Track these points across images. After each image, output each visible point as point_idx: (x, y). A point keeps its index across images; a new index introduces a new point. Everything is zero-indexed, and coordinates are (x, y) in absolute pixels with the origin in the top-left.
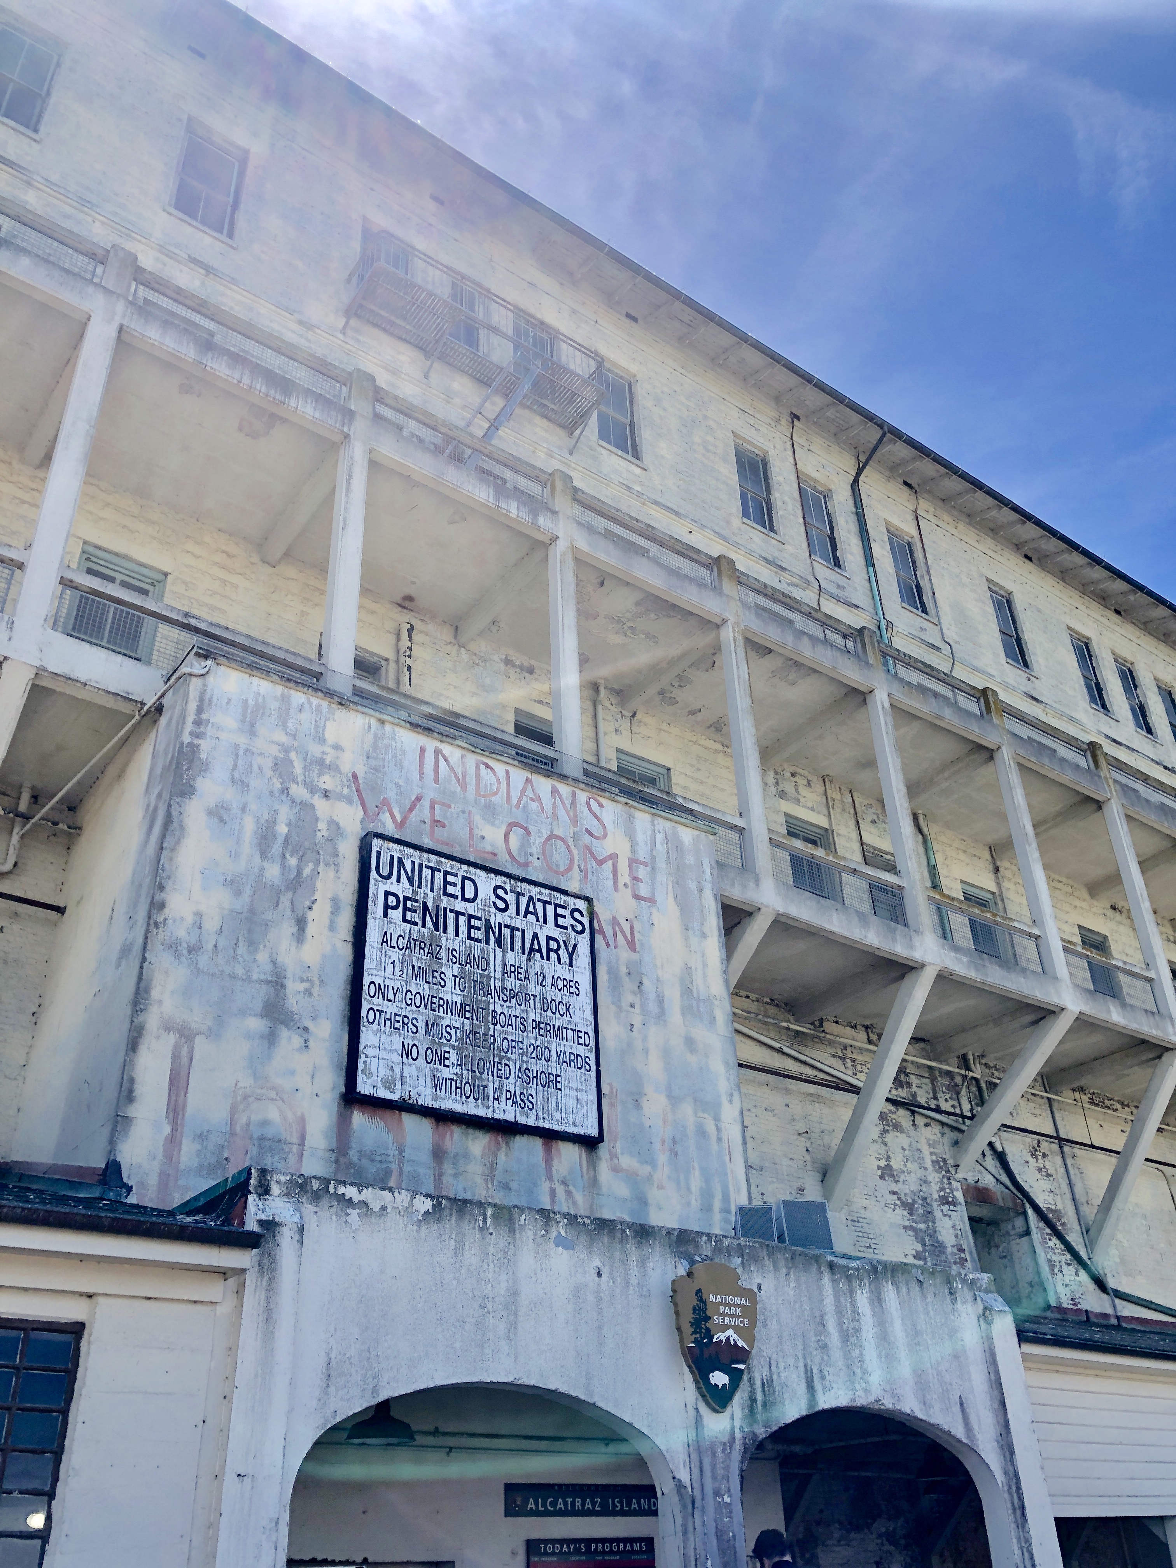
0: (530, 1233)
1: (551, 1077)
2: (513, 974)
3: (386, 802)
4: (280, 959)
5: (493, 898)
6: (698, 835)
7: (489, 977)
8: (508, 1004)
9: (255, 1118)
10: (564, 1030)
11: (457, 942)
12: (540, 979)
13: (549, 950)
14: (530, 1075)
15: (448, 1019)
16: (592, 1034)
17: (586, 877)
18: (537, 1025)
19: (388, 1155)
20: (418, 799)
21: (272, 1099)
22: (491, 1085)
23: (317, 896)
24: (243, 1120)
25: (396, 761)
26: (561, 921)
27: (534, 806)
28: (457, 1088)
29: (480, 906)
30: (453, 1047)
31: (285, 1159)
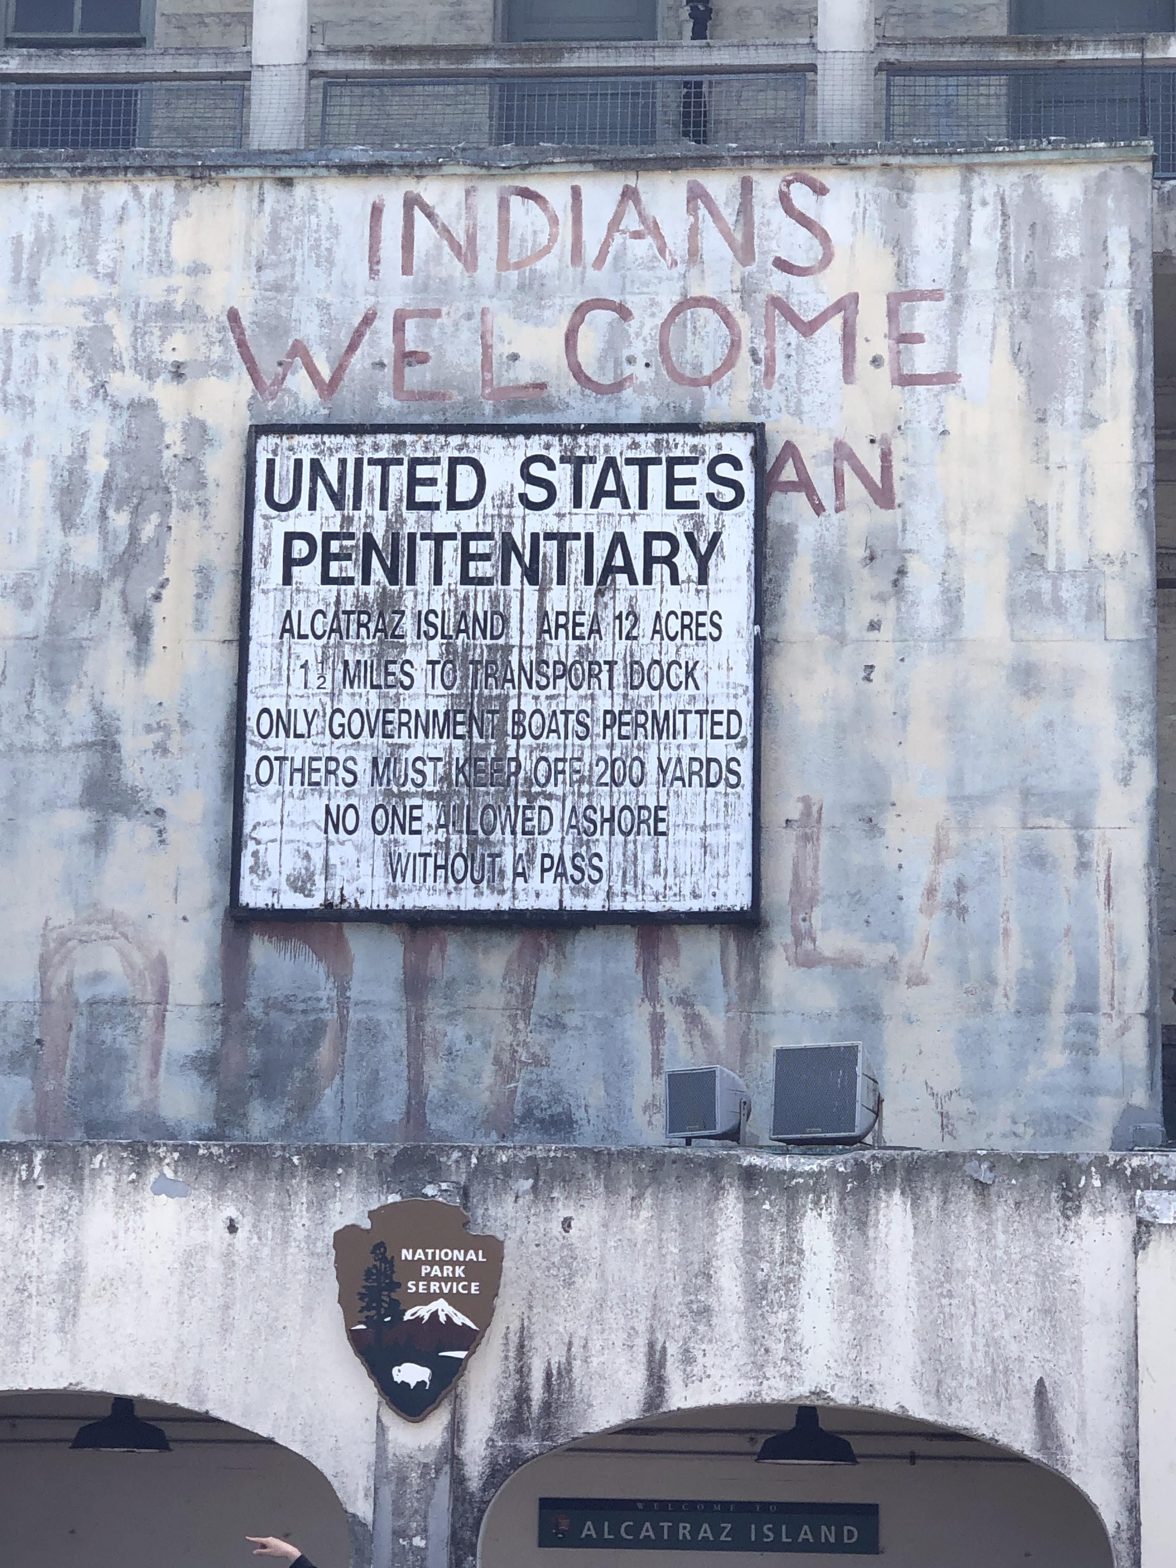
0: (109, 1180)
1: (645, 814)
2: (562, 631)
3: (300, 350)
4: (109, 703)
5: (521, 486)
6: (1103, 177)
7: (508, 648)
8: (550, 691)
9: (81, 971)
10: (680, 718)
11: (436, 598)
12: (627, 625)
13: (650, 560)
14: (597, 818)
15: (419, 746)
16: (746, 712)
17: (770, 371)
18: (613, 719)
19: (319, 1000)
20: (368, 320)
21: (107, 938)
22: (508, 853)
23: (169, 572)
24: (61, 978)
25: (318, 256)
26: (681, 493)
27: (644, 247)
28: (437, 867)
29: (490, 511)
30: (430, 795)
31: (136, 1029)
